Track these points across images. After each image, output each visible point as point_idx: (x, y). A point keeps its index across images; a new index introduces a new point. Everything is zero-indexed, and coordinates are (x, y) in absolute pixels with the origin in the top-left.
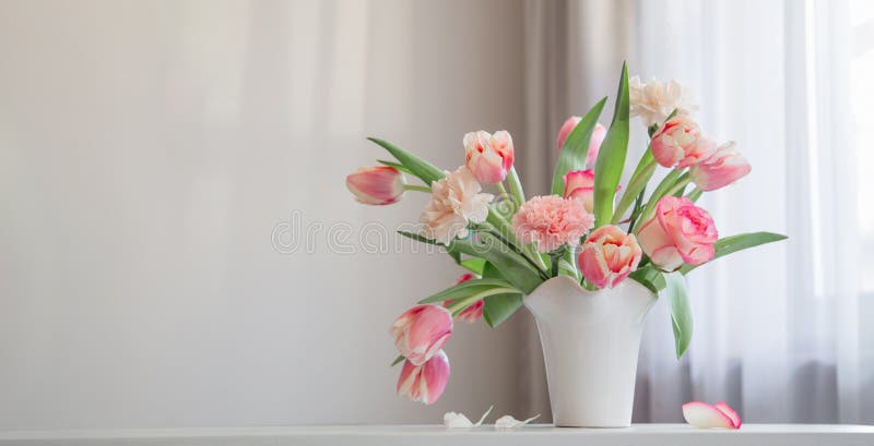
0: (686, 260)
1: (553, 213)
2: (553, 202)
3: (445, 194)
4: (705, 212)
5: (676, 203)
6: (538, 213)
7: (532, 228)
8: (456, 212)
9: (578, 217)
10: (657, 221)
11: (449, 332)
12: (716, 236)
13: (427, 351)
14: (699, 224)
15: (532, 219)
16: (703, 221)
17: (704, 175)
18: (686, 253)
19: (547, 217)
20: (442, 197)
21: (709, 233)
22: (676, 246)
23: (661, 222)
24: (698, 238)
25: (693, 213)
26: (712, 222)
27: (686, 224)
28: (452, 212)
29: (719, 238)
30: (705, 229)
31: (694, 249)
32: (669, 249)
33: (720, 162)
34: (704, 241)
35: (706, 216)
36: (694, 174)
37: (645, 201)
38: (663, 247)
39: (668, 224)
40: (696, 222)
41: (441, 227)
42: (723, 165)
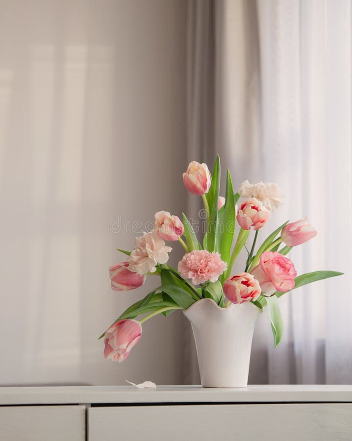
0: (278, 290)
1: (202, 261)
2: (203, 254)
3: (144, 246)
4: (289, 260)
5: (272, 256)
6: (193, 262)
7: (190, 270)
8: (150, 257)
9: (217, 264)
10: (260, 267)
11: (140, 335)
12: (295, 274)
13: (127, 346)
14: (285, 268)
15: (190, 265)
16: (287, 266)
17: (289, 237)
18: (278, 285)
19: (198, 264)
20: (142, 248)
21: (291, 272)
22: (271, 281)
23: (262, 268)
24: (285, 276)
25: (281, 261)
26: (293, 265)
27: (277, 268)
28: (148, 256)
29: (298, 275)
30: (289, 270)
31: (282, 283)
32: (267, 284)
33: (298, 230)
34: (288, 277)
35: (289, 262)
36: (283, 237)
37: (254, 254)
38: (265, 282)
39: (266, 268)
40: (283, 267)
41: (140, 265)
42: (300, 231)
